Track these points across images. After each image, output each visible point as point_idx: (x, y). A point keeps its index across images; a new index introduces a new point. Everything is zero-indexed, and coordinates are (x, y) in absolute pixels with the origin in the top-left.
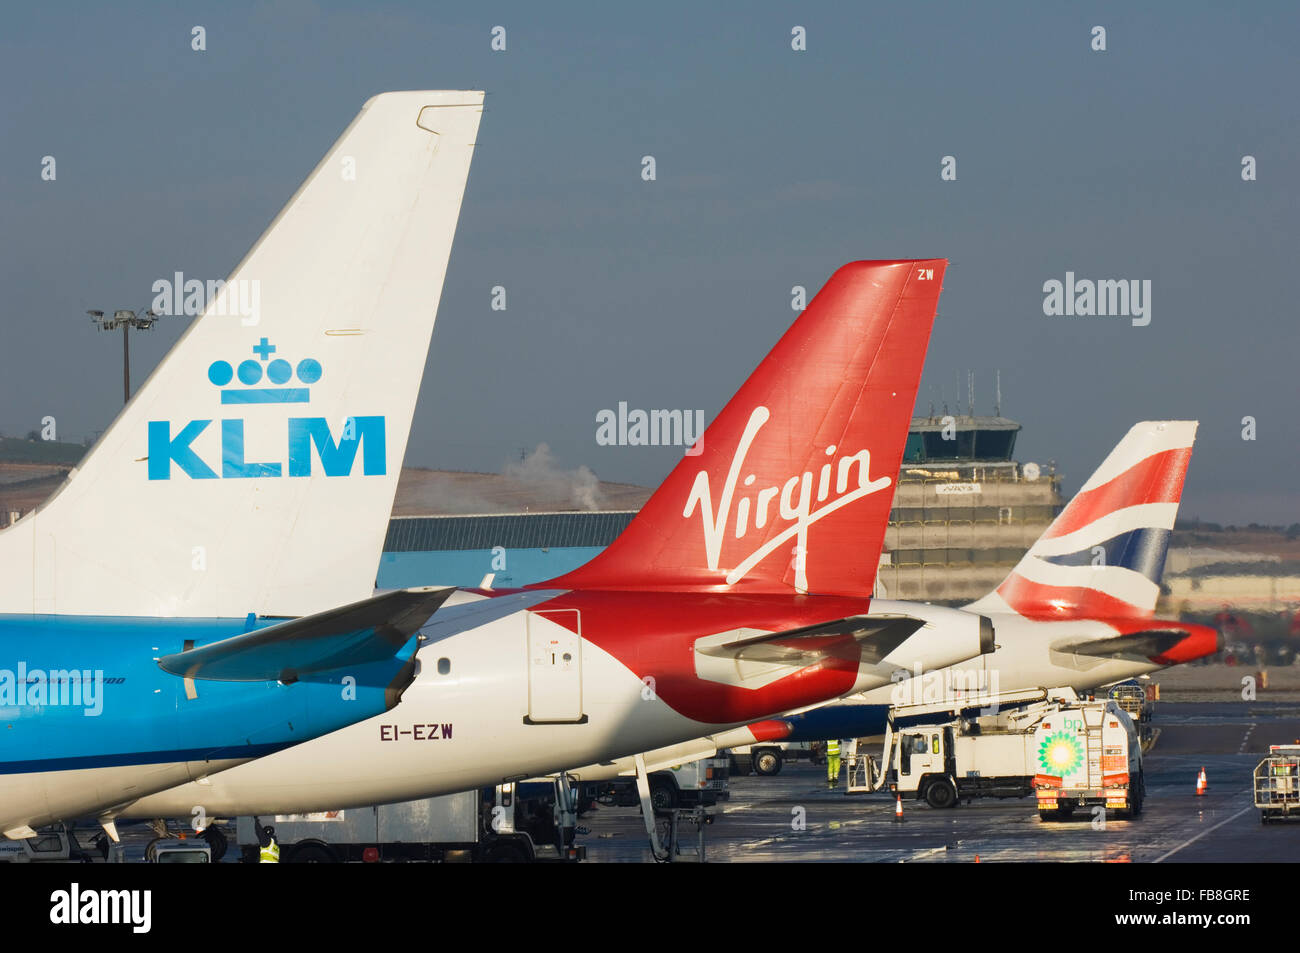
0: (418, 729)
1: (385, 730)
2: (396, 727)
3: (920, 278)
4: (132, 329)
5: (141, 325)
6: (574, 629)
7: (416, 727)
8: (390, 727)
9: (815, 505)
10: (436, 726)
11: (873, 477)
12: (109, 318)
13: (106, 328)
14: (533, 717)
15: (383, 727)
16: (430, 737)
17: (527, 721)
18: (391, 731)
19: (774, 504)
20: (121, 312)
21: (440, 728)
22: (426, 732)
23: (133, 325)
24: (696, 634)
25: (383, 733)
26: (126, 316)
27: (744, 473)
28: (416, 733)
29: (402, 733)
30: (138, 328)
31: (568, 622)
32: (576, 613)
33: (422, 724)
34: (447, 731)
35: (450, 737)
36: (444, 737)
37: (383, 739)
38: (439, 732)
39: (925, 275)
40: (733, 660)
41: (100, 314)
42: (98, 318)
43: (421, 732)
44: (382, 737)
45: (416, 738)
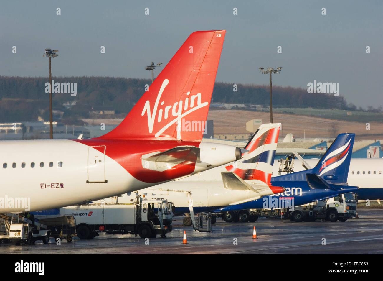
0: (53, 185)
1: (42, 185)
2: (45, 184)
3: (217, 36)
4: (273, 73)
5: (276, 72)
6: (103, 152)
7: (52, 184)
8: (43, 184)
9: (183, 111)
10: (58, 184)
11: (202, 102)
12: (265, 70)
13: (265, 73)
14: (90, 181)
15: (41, 184)
16: (57, 187)
17: (88, 182)
18: (44, 185)
19: (170, 111)
20: (269, 68)
21: (59, 185)
22: (55, 186)
23: (273, 72)
24: (143, 153)
25: (41, 186)
26: (271, 69)
27: (160, 101)
28: (52, 186)
29: (47, 186)
30: (275, 73)
31: (101, 150)
32: (104, 147)
33: (54, 183)
34: (62, 185)
35: (63, 187)
36: (61, 187)
37: (41, 188)
38: (59, 186)
39: (219, 36)
40: (155, 162)
41: (262, 69)
42: (262, 70)
43: (53, 186)
44: (41, 187)
45: (52, 188)
